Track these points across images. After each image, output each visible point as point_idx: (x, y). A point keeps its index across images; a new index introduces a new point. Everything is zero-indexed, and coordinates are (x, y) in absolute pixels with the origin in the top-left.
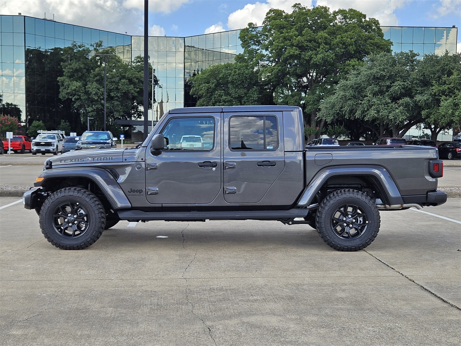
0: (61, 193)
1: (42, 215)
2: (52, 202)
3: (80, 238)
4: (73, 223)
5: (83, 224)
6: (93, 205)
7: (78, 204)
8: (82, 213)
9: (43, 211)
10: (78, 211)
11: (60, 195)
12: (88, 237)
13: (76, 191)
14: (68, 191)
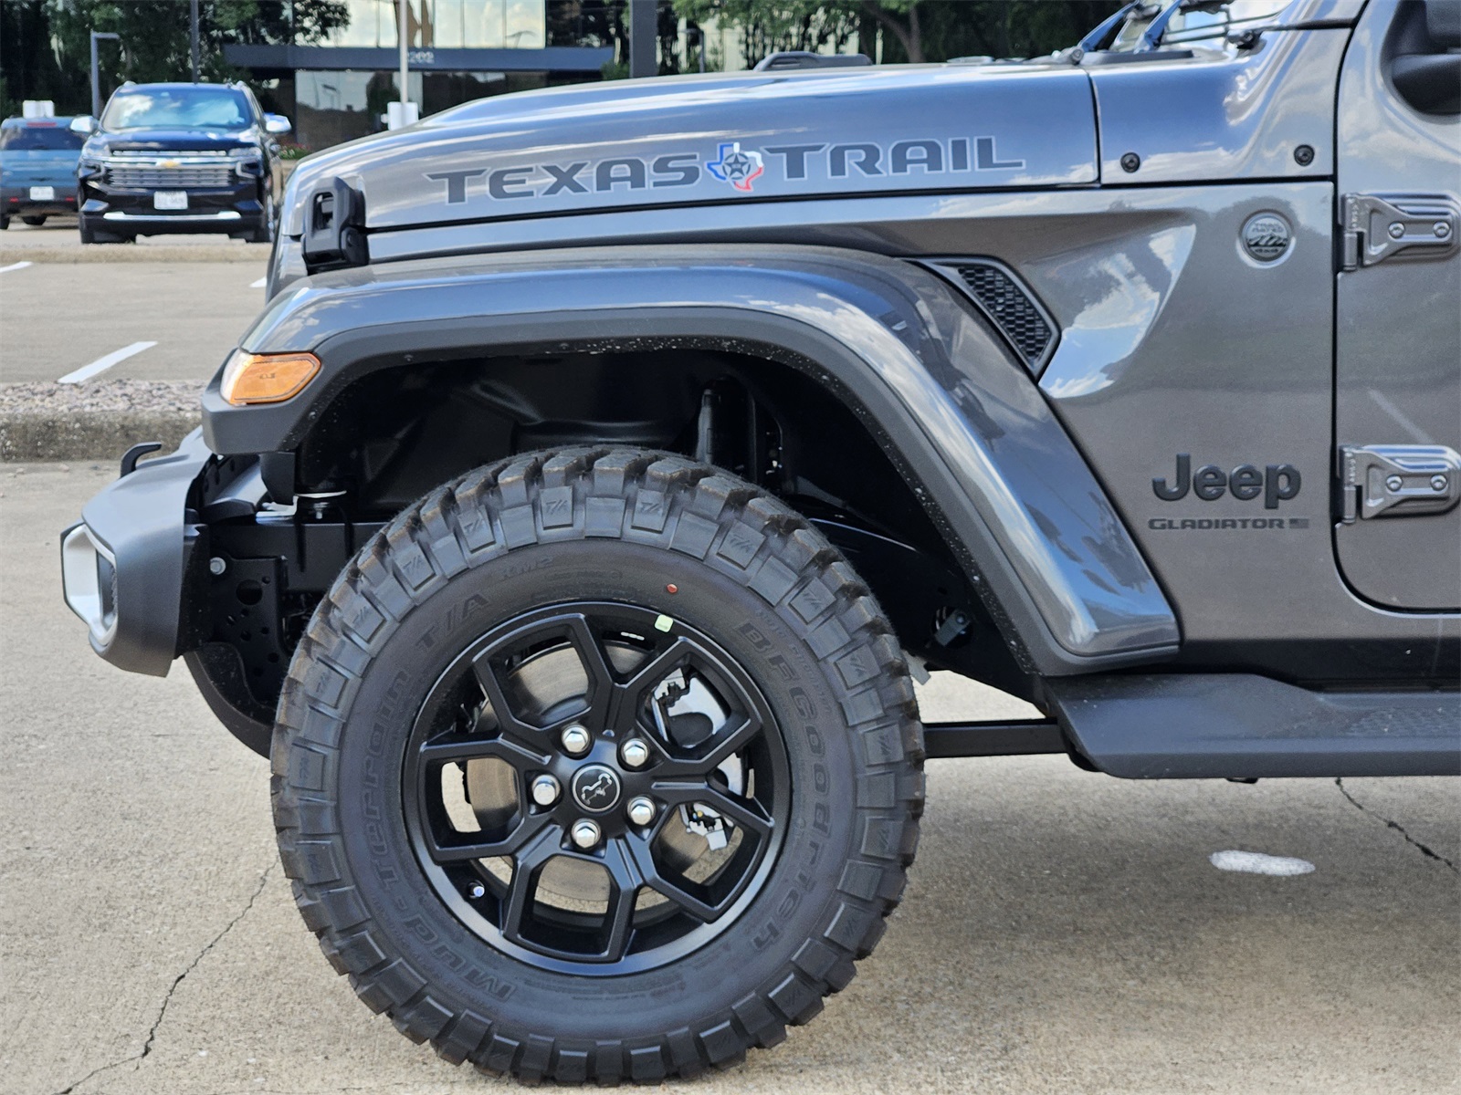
0: (491, 520)
1: (303, 743)
2: (401, 605)
3: (686, 970)
4: (615, 824)
5: (709, 823)
6: (828, 639)
7: (664, 623)
8: (703, 719)
9: (313, 703)
10: (661, 690)
11: (484, 533)
12: (772, 957)
13: (648, 496)
14: (567, 492)
